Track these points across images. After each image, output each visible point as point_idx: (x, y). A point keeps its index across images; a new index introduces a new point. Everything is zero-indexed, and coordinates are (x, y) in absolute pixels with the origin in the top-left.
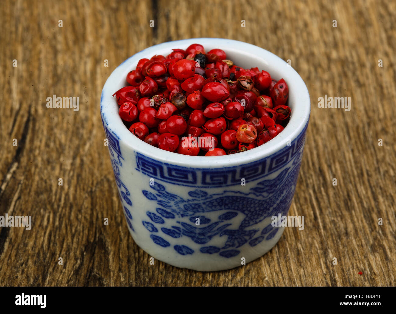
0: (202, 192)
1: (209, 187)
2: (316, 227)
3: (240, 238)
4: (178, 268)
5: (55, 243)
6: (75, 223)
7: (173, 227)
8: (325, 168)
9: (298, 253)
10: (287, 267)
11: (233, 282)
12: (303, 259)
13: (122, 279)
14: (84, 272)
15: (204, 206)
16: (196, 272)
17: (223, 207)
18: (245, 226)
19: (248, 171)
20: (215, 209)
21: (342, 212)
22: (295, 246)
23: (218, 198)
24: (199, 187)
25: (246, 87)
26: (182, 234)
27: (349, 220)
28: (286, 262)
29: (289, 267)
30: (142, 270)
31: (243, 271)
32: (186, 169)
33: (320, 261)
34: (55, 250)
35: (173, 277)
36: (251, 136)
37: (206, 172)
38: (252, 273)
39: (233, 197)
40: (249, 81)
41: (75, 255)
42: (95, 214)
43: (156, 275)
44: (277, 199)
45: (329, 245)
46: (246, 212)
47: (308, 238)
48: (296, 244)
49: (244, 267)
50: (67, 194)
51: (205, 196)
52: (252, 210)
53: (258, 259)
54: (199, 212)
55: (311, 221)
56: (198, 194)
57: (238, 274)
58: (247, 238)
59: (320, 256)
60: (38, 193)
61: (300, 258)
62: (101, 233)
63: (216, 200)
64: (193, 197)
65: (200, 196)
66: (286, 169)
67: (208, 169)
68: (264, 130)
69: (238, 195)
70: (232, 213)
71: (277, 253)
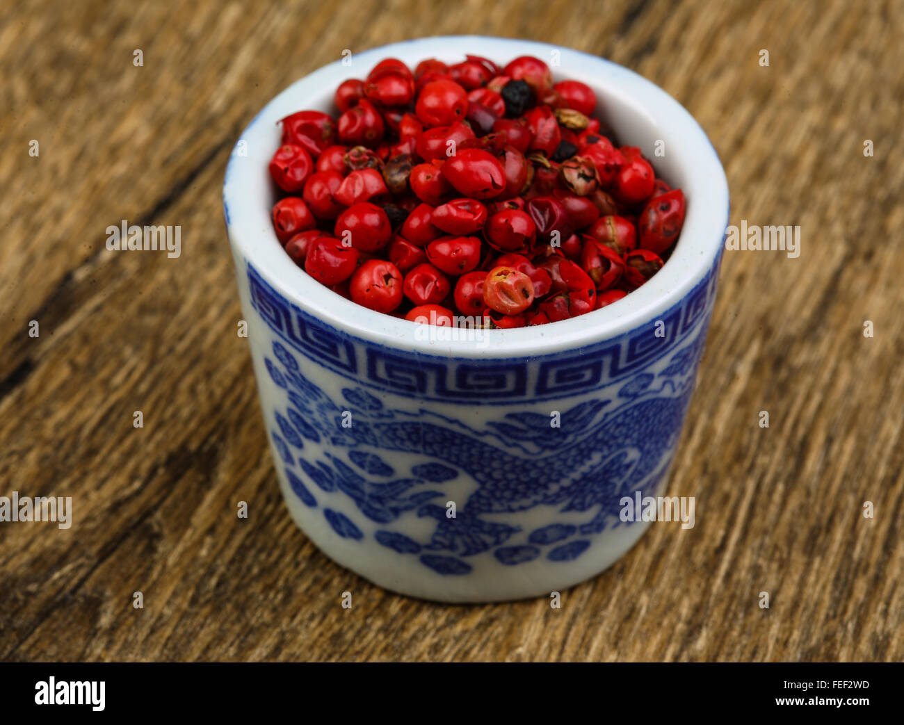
0: (370, 396)
1: (384, 390)
2: (711, 567)
3: (469, 536)
4: (338, 566)
5: (112, 429)
6: (182, 398)
7: (319, 463)
8: (819, 439)
9: (630, 615)
10: (583, 639)
11: (441, 633)
12: (631, 630)
13: (204, 552)
14: (130, 511)
15: (377, 432)
16: (372, 586)
17: (420, 448)
18: (481, 511)
19: (478, 378)
20: (401, 447)
21: (789, 553)
22: (632, 597)
23: (406, 423)
24: (362, 383)
25: (571, 185)
26: (335, 486)
27: (796, 578)
28: (590, 626)
29: (587, 640)
30: (259, 545)
31: (478, 617)
32: (333, 332)
33: (666, 649)
34: (102, 445)
35: (316, 581)
36: (512, 299)
37: (376, 351)
38: (497, 627)
39: (442, 429)
40: (587, 172)
41: (137, 468)
42: (238, 390)
43: (281, 566)
44: (571, 469)
45: (713, 619)
46: (480, 476)
47: (673, 587)
48: (640, 592)
49: (488, 608)
50: (204, 332)
51: (377, 409)
52: (497, 475)
53: (530, 601)
54: (366, 442)
55: (706, 552)
56: (361, 399)
57: (464, 620)
58: (489, 539)
59: (674, 638)
60: (144, 310)
61: (627, 626)
62: (223, 438)
63: (404, 424)
64: (353, 403)
65: (367, 405)
66: (592, 402)
67: (379, 346)
68: (560, 295)
69: (455, 428)
70: (445, 469)
71: (581, 599)
